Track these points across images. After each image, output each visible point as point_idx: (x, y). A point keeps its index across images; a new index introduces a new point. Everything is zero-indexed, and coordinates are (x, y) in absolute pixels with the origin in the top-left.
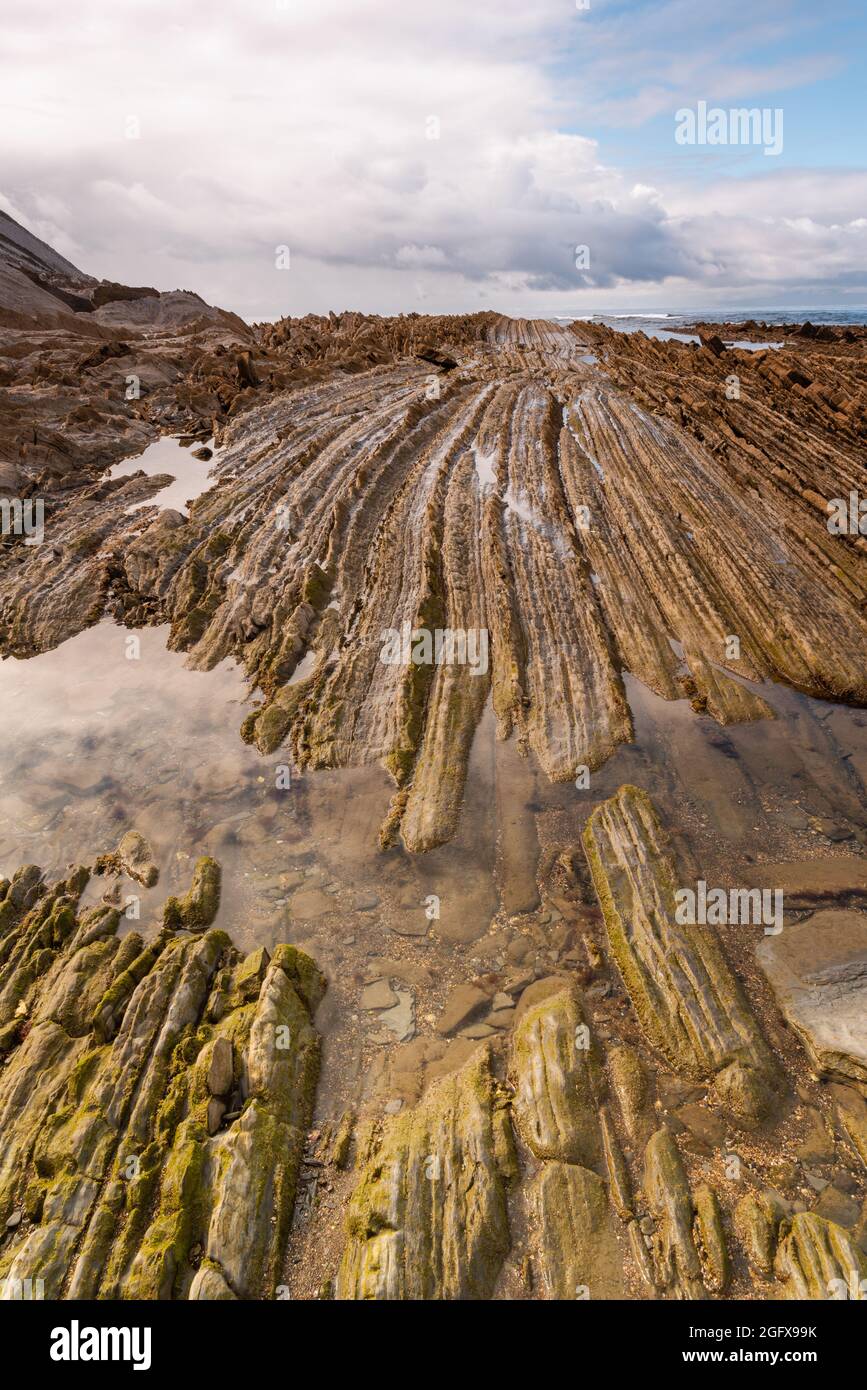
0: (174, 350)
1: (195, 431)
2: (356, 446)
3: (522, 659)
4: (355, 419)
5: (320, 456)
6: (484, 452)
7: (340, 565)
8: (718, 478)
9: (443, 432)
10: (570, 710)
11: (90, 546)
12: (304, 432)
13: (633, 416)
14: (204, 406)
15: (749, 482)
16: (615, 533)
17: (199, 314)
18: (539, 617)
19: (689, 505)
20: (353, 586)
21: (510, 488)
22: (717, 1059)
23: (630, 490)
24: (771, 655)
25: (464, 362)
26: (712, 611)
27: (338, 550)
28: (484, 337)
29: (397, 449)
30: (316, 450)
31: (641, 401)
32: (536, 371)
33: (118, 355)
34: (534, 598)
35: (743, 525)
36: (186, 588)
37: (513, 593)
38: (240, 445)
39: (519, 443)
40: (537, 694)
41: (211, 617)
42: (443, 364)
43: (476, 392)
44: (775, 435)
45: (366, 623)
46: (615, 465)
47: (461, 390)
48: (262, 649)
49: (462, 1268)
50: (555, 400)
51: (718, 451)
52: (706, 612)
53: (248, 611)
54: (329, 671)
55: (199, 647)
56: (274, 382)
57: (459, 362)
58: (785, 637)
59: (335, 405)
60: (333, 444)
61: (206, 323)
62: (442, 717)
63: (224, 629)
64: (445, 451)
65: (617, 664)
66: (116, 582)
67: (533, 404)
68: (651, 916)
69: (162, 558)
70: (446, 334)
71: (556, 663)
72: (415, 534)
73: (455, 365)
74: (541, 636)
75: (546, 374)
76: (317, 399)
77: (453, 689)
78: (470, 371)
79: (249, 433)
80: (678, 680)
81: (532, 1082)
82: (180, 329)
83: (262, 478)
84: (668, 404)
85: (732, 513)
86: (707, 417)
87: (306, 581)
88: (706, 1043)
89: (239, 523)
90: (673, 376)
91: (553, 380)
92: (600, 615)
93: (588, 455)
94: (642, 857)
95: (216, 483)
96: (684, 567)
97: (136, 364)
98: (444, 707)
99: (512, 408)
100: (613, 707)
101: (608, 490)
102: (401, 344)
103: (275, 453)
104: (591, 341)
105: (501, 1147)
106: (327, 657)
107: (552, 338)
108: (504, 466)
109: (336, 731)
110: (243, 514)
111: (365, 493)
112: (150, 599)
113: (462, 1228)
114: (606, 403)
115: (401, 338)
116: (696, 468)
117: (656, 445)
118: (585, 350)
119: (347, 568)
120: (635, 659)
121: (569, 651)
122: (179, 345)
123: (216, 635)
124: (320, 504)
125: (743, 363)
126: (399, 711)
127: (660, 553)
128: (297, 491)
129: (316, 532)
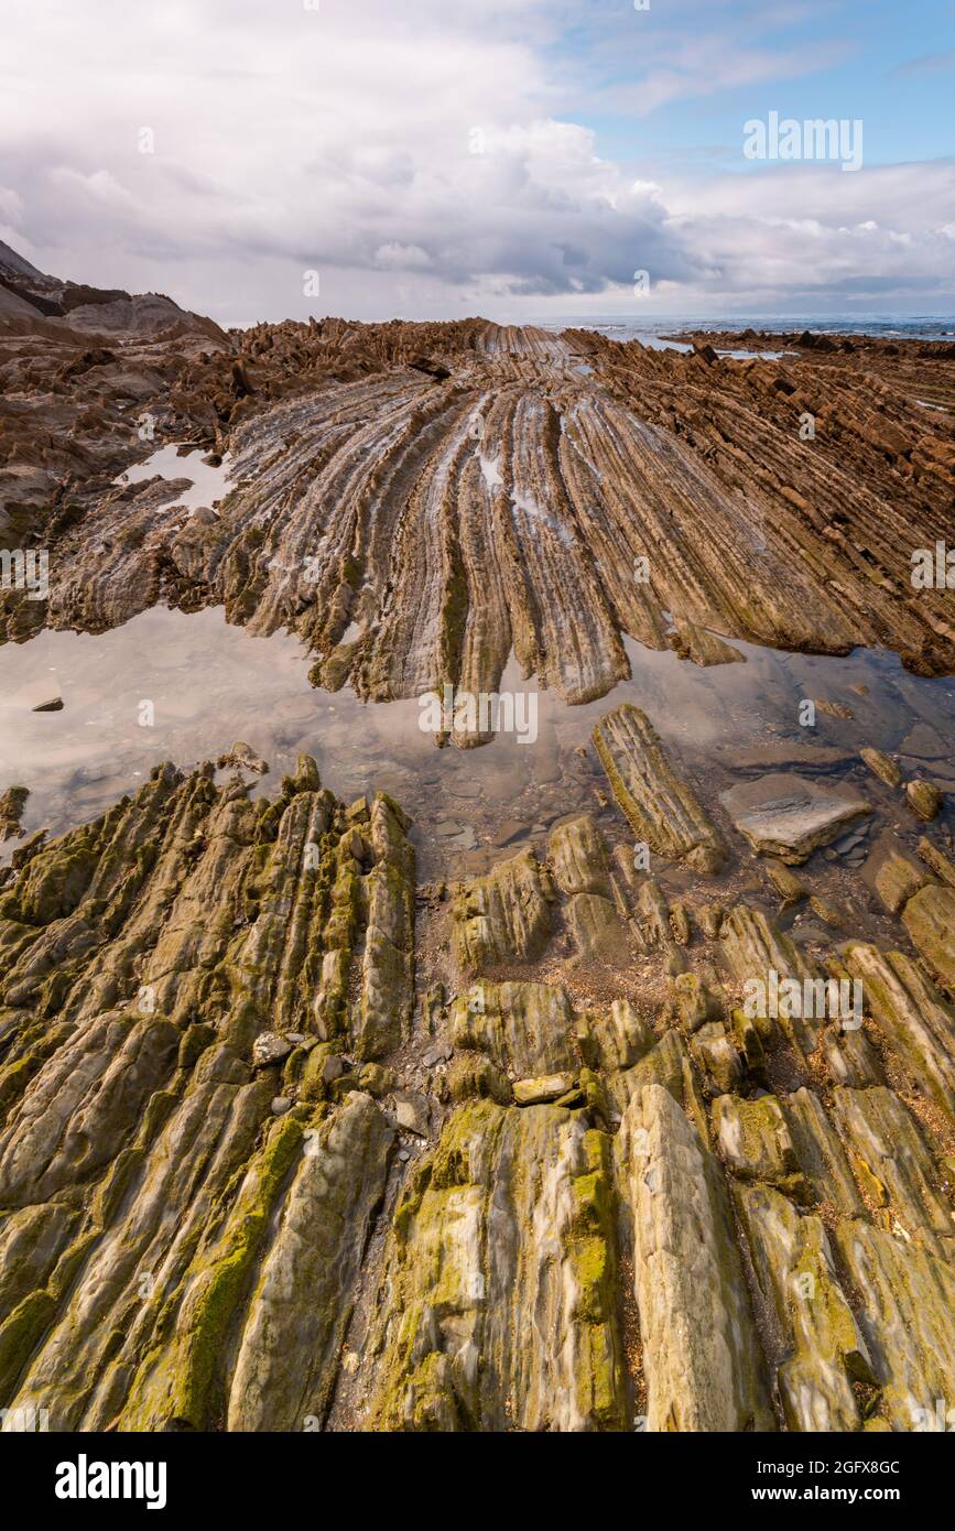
0: (155, 358)
1: (198, 440)
2: (365, 451)
3: (537, 621)
4: (359, 427)
5: (332, 461)
6: (488, 457)
7: (368, 553)
8: (708, 480)
9: (446, 439)
10: (579, 657)
11: (135, 540)
12: (310, 439)
13: (628, 424)
14: (202, 415)
15: (735, 483)
16: (613, 525)
17: (174, 319)
18: (550, 592)
19: (680, 502)
20: (382, 570)
21: (515, 489)
22: (688, 844)
23: (627, 488)
24: (744, 617)
25: (457, 371)
26: (696, 585)
27: (365, 542)
28: (473, 345)
29: (405, 454)
30: (327, 455)
31: (636, 410)
32: (531, 381)
33: (102, 363)
34: (544, 576)
35: (728, 518)
36: (232, 574)
37: (526, 573)
38: (248, 452)
39: (522, 448)
40: (552, 647)
41: (259, 597)
42: (436, 374)
43: (473, 401)
44: (760, 440)
45: (400, 599)
46: (613, 469)
47: (459, 398)
48: (312, 619)
49: (527, 935)
50: (552, 409)
51: (708, 456)
52: (691, 585)
53: (295, 591)
54: (376, 631)
55: (255, 620)
56: (270, 390)
57: (452, 371)
58: (756, 603)
59: (336, 414)
60: (342, 450)
61: (181, 329)
62: (475, 662)
63: (275, 606)
64: (451, 457)
65: (618, 626)
66: (165, 570)
67: (532, 412)
68: (644, 775)
69: (206, 549)
70: (435, 342)
71: (566, 625)
72: (434, 527)
73: (449, 375)
74: (552, 606)
75: (541, 383)
76: (315, 408)
77: (482, 643)
78: (464, 380)
79: (254, 441)
80: (668, 636)
81: (564, 857)
82: (156, 335)
83: (278, 480)
84: (663, 413)
85: (718, 508)
86: (699, 424)
87: (342, 565)
88: (681, 837)
89: (267, 520)
90: (667, 385)
91: (549, 390)
92: (602, 589)
93: (586, 460)
94: (638, 745)
95: (236, 485)
96: (673, 550)
97: (121, 372)
98: (476, 655)
99: (512, 416)
100: (614, 655)
101: (606, 489)
102: (390, 352)
103: (286, 459)
104: (585, 350)
105: (546, 887)
106: (369, 626)
107: (545, 347)
108: (508, 469)
109: (390, 673)
110: (269, 514)
111: (381, 493)
112: (200, 584)
113: (525, 919)
114: (603, 413)
115: (390, 346)
116: (687, 471)
117: (651, 450)
118: (579, 359)
119: (375, 556)
120: (631, 622)
121: (577, 616)
122: (158, 353)
123: (268, 611)
124: (340, 503)
125: (733, 371)
126: (439, 659)
127: (652, 538)
128: (316, 491)
129: (341, 528)
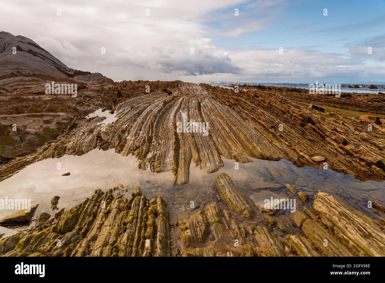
0: (97, 88)
1: (107, 107)
2: (152, 110)
3: (198, 152)
4: (150, 105)
5: (143, 113)
6: (183, 112)
7: (153, 135)
8: (239, 118)
9: (172, 108)
10: (210, 161)
11: (91, 131)
12: (137, 108)
13: (218, 105)
14: (109, 101)
15: (246, 119)
16: (216, 129)
17: (102, 78)
18: (201, 145)
19: (233, 123)
20: (157, 140)
21: (191, 120)
22: (243, 209)
23: (219, 120)
24: (252, 151)
25: (174, 92)
26: (239, 143)
27: (152, 132)
28: (177, 86)
29: (162, 111)
30: (142, 111)
31: (219, 102)
32: (193, 95)
33: (83, 89)
34: (199, 141)
35: (245, 127)
36: (117, 140)
37: (195, 140)
38: (121, 110)
39: (192, 110)
40: (202, 158)
41: (124, 146)
42: (169, 93)
43: (179, 99)
44: (251, 108)
45: (162, 146)
46: (215, 115)
47: (175, 98)
48: (139, 152)
49: (201, 235)
50: (199, 101)
51: (239, 112)
52: (238, 143)
53: (134, 144)
54: (156, 155)
55: (123, 152)
56: (127, 96)
57: (173, 92)
58: (254, 148)
59: (144, 102)
60: (146, 110)
61: (104, 81)
62: (182, 163)
63: (129, 148)
64: (174, 112)
65: (219, 154)
66: (99, 139)
67: (194, 102)
68: (230, 191)
69: (110, 134)
70: (169, 85)
71: (206, 153)
72: (170, 129)
74: (202, 148)
75: (195, 95)
76: (138, 100)
77: (184, 157)
78: (176, 95)
79: (122, 108)
80: (232, 156)
81: (210, 214)
82: (97, 83)
83: (129, 117)
84: (226, 103)
85: (242, 125)
86: (236, 105)
87: (146, 138)
88: (241, 207)
89: (126, 127)
90: (227, 96)
91: (197, 97)
92: (214, 144)
93: (208, 113)
94: (227, 183)
95: (118, 118)
96: (232, 134)
97: (88, 91)
98: (183, 161)
99: (189, 102)
100: (219, 161)
101: (214, 120)
102: (157, 88)
103: (131, 112)
104: (205, 88)
105: (205, 221)
106: (154, 153)
107: (195, 87)
108: (189, 115)
109: (160, 165)
110: (127, 125)
111: (156, 120)
113: (201, 230)
114: (211, 102)
115: (157, 86)
116: (234, 116)
117: (224, 111)
118: (204, 90)
119: (155, 136)
120: (223, 152)
121: (209, 151)
123: (127, 149)
124: (145, 123)
126: (173, 162)
127: (227, 132)
128: (139, 120)
129: (146, 129)
